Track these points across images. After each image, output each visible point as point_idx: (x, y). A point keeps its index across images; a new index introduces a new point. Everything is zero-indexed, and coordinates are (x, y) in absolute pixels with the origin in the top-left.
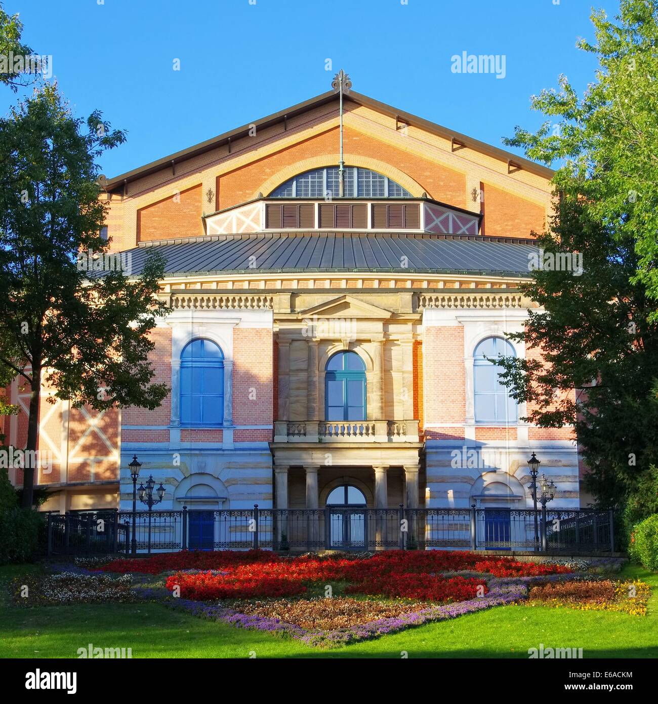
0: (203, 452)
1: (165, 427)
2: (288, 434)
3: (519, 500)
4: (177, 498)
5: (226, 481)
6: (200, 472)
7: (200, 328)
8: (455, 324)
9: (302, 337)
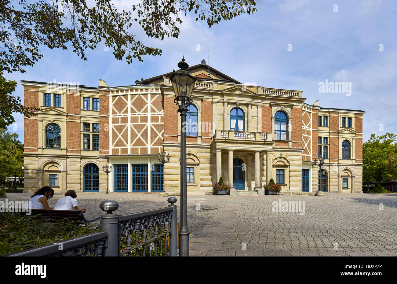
5: (199, 157)
6: (189, 153)
9: (222, 101)
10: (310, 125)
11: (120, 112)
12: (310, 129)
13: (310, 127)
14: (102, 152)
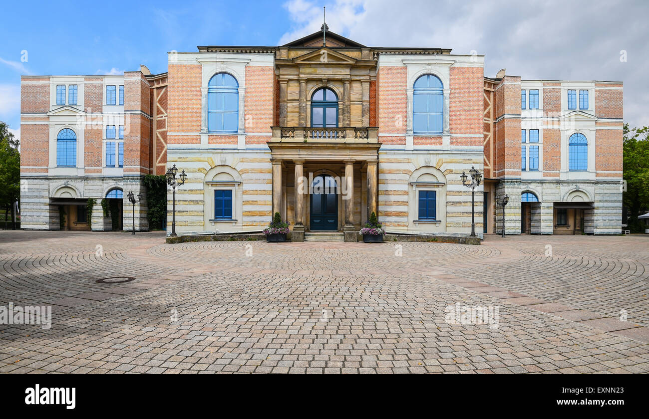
0: (224, 151)
1: (198, 134)
2: (282, 137)
3: (442, 186)
4: (206, 182)
5: (241, 171)
6: (222, 164)
7: (222, 65)
8: (401, 65)
9: (296, 77)
10: (489, 112)
11: (166, 110)
12: (489, 121)
13: (489, 117)
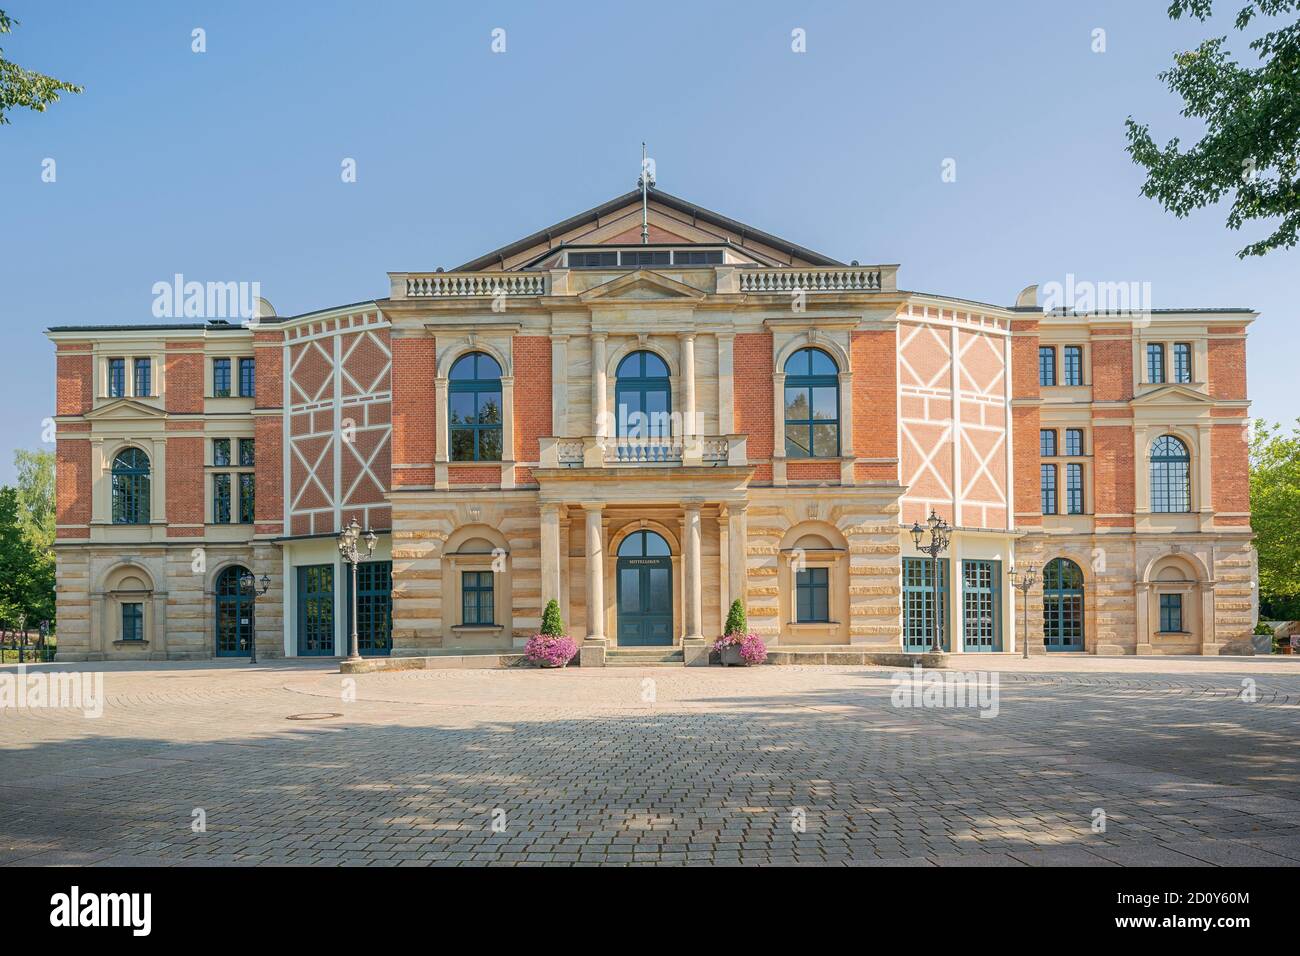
5: (506, 533)
6: (474, 523)
8: (760, 329)
10: (1001, 383)
11: (312, 393)
12: (1002, 401)
14: (263, 527)
